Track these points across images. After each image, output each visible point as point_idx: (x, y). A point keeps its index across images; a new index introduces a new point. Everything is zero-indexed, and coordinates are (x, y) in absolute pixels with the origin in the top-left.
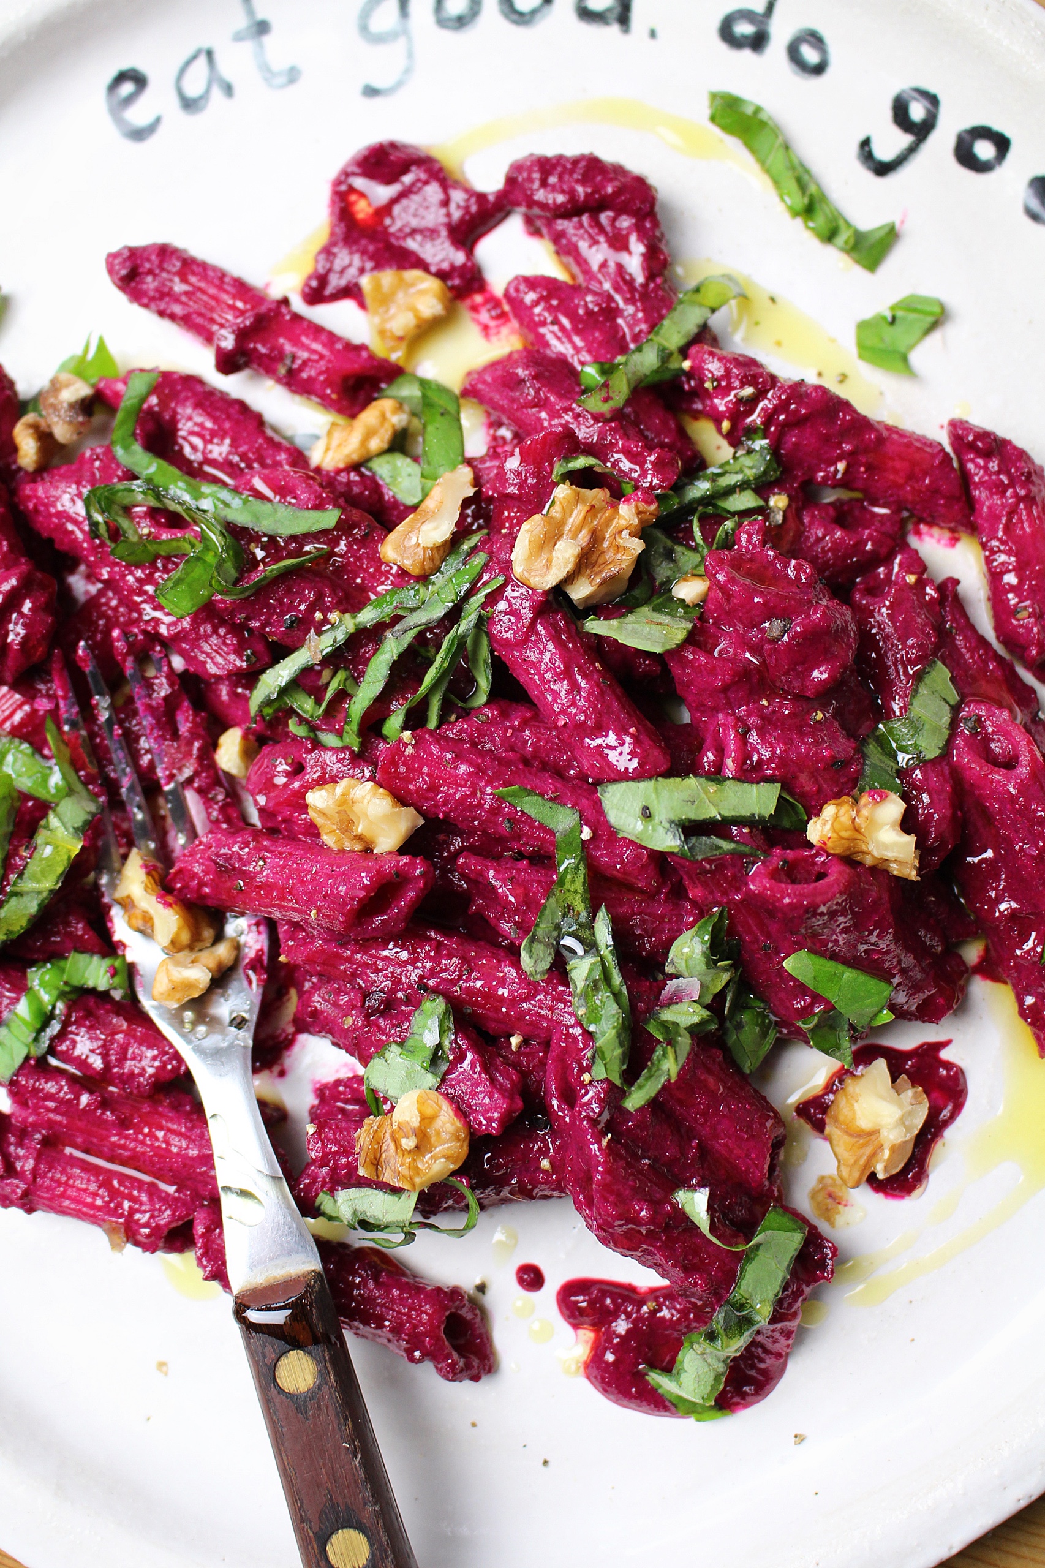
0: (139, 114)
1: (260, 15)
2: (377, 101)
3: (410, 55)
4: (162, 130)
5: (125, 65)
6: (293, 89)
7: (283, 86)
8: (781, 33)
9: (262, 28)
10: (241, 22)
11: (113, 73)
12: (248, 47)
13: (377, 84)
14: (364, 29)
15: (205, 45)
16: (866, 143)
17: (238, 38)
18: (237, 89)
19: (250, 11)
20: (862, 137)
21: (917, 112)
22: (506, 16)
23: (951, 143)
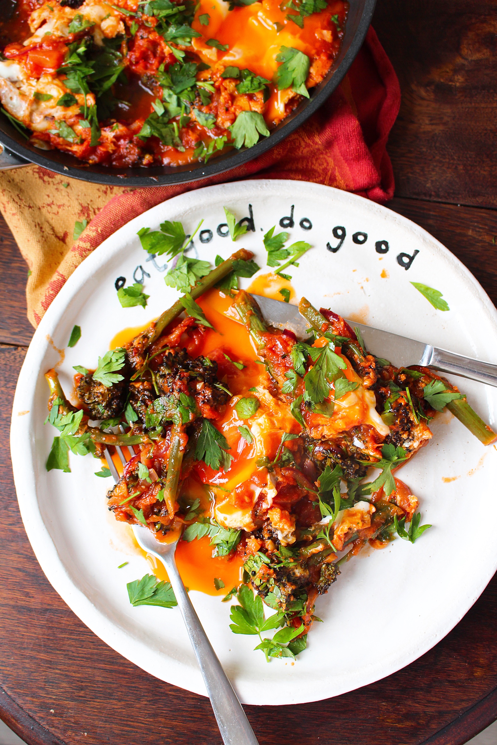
7: (163, 271)
8: (297, 221)
11: (116, 279)
15: (139, 265)
16: (328, 244)
17: (148, 261)
18: (151, 275)
20: (327, 243)
21: (340, 232)
22: (220, 235)
23: (351, 238)
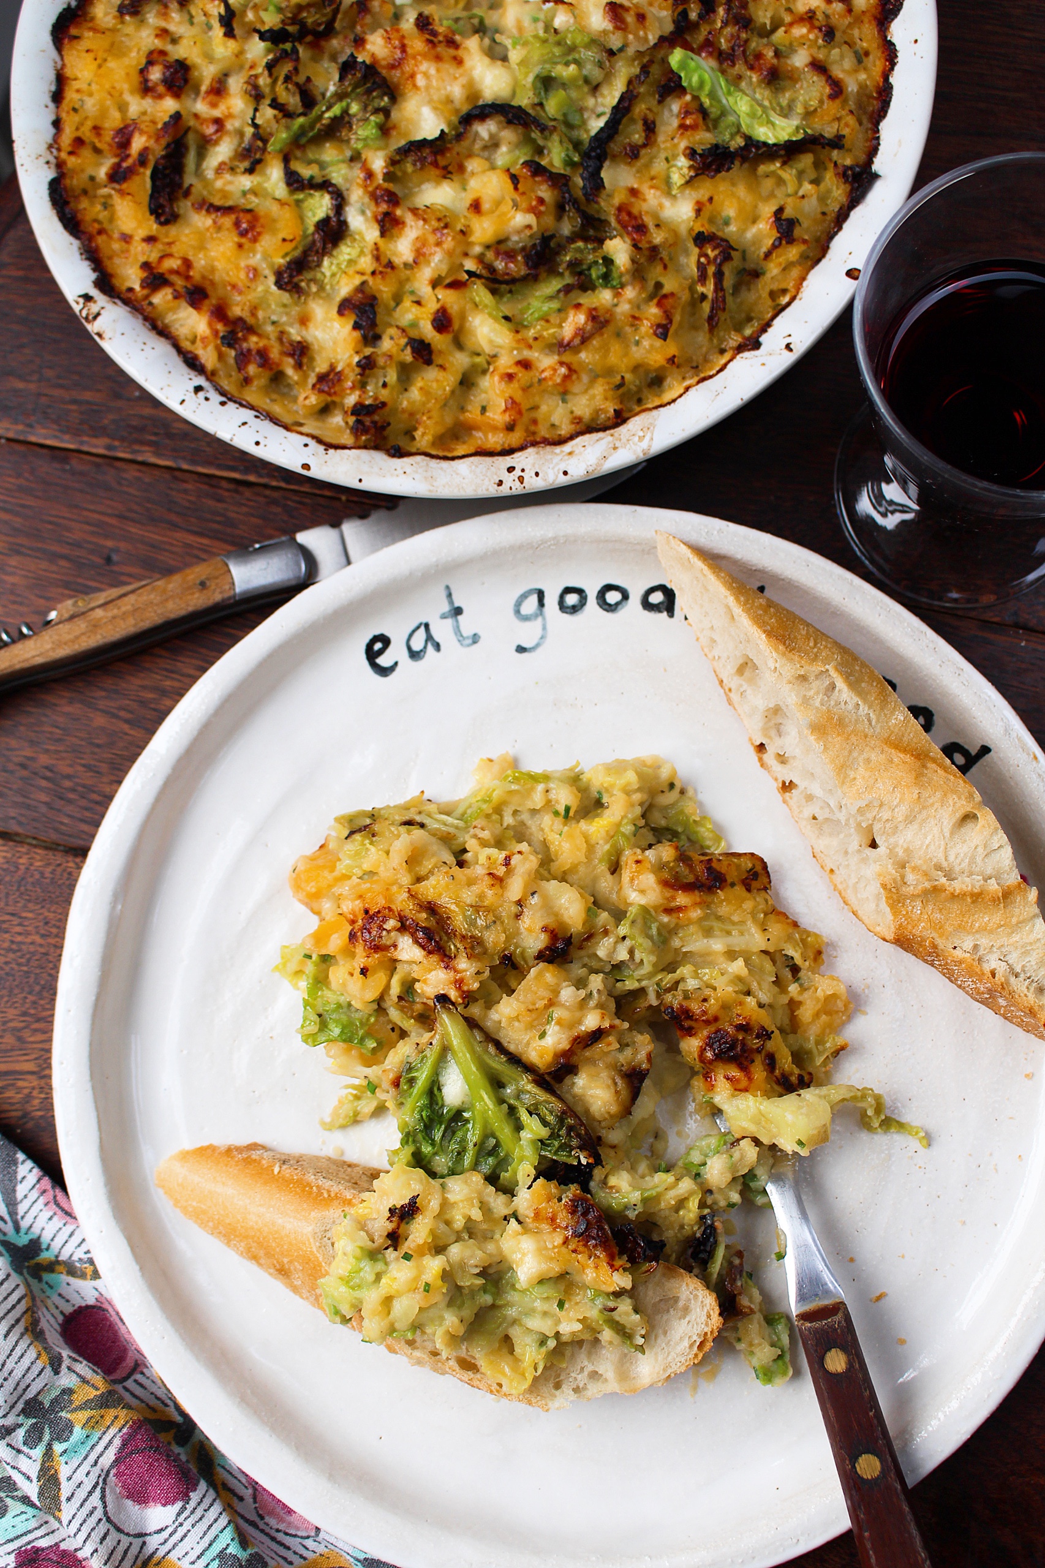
0: (384, 661)
1: (457, 604)
2: (525, 655)
3: (544, 628)
4: (398, 669)
5: (377, 633)
6: (475, 646)
7: (469, 646)
9: (458, 611)
10: (446, 608)
11: (370, 636)
12: (449, 622)
13: (525, 645)
14: (517, 612)
15: (424, 621)
17: (444, 617)
18: (442, 647)
19: (451, 602)
22: (601, 607)
